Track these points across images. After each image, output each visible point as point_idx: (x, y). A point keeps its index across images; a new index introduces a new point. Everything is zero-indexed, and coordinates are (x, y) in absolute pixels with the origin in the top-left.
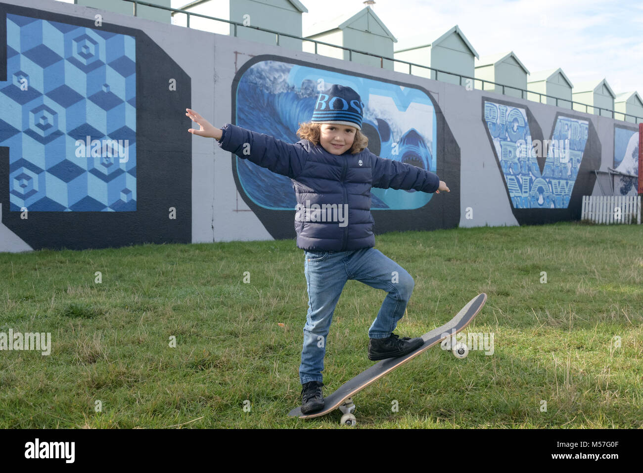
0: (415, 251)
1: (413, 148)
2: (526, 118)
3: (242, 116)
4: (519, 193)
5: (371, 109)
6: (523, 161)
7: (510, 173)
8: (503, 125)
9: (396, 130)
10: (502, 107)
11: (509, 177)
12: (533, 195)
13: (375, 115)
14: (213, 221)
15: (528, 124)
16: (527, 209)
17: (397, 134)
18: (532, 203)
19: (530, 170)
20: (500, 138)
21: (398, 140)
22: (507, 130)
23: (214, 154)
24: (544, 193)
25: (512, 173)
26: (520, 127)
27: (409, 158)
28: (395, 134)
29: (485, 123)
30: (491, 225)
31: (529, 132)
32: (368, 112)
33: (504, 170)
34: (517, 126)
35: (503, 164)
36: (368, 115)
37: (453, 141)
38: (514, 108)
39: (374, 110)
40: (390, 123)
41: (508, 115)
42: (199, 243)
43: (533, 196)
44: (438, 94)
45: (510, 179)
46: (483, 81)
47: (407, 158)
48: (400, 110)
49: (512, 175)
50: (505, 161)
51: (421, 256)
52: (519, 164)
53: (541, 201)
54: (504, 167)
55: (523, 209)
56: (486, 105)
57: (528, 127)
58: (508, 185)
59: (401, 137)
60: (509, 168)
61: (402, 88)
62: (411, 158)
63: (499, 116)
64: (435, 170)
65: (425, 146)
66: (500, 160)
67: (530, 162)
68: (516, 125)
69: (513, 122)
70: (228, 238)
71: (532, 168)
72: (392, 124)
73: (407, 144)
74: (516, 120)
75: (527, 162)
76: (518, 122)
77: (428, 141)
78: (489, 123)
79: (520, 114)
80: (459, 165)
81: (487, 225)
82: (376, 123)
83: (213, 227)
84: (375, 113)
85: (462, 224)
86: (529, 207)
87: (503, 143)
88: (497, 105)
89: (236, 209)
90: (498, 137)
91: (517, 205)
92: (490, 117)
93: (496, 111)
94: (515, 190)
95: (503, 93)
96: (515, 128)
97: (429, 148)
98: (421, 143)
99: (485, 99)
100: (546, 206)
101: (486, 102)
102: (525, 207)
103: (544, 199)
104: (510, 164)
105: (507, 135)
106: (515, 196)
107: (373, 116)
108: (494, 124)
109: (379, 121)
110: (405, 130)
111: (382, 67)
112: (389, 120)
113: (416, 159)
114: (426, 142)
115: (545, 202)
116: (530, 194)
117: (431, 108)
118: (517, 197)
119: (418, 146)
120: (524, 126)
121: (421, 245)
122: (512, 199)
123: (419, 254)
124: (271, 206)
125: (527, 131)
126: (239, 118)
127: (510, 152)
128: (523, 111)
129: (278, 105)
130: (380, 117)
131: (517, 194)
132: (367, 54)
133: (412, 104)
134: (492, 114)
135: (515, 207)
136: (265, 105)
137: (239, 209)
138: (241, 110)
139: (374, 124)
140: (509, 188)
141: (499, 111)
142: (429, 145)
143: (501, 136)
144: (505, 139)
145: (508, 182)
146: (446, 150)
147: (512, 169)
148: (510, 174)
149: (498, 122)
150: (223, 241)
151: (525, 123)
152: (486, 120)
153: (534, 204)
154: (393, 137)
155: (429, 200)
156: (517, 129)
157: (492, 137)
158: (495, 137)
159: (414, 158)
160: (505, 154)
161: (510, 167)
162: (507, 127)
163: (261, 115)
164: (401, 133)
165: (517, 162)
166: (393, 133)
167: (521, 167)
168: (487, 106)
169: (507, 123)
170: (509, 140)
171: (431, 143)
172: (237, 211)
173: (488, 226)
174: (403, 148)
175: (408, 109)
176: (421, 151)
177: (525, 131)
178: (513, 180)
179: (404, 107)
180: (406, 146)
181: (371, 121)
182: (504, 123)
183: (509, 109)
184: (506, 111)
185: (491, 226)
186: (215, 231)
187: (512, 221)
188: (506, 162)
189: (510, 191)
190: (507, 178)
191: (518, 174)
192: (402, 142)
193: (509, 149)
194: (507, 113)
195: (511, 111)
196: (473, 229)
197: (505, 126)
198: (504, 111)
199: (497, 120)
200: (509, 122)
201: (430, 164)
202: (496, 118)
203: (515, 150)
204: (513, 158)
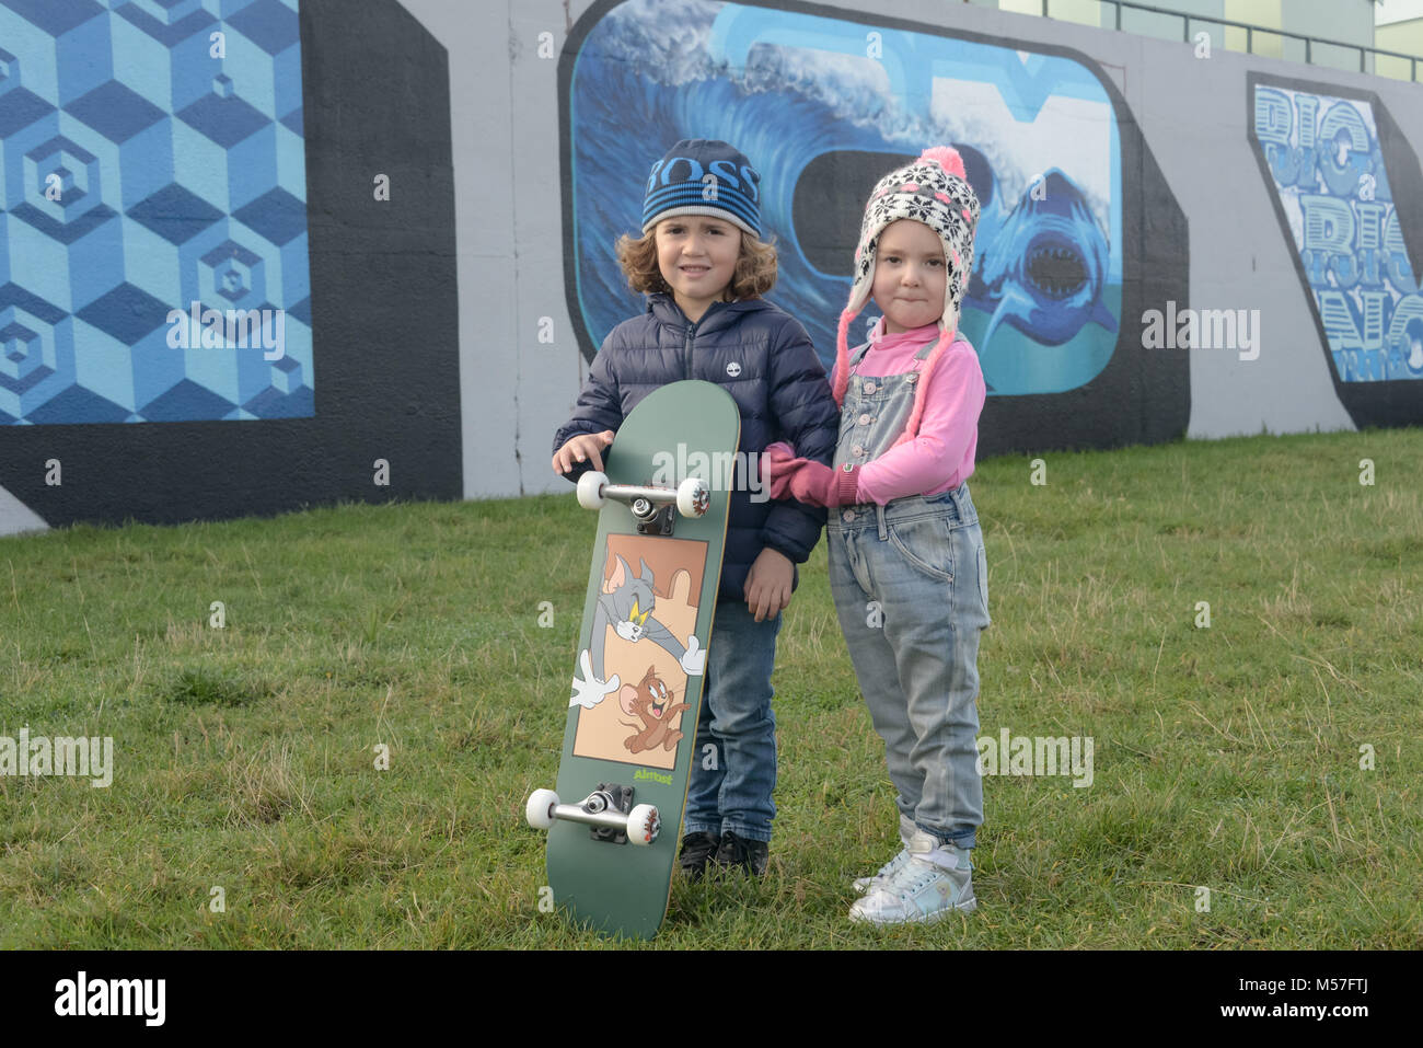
1: (1054, 222)
2: (1373, 129)
3: (588, 149)
4: (1355, 338)
5: (939, 118)
6: (1368, 250)
7: (1329, 282)
8: (1307, 149)
9: (1008, 174)
10: (1306, 99)
11: (1327, 295)
12: (1396, 343)
14: (518, 438)
15: (1379, 144)
16: (1378, 384)
17: (1013, 186)
18: (1392, 366)
19: (1384, 272)
20: (1300, 188)
21: (1015, 201)
22: (1318, 164)
23: (516, 256)
25: (1334, 284)
26: (1357, 152)
27: (1046, 251)
28: (1006, 185)
29: (1256, 144)
30: (1278, 428)
31: (1381, 166)
32: (930, 128)
33: (1312, 277)
34: (1349, 152)
35: (1308, 259)
36: (932, 135)
37: (1168, 201)
38: (1338, 100)
39: (947, 122)
41: (1323, 121)
43: (1395, 348)
44: (1123, 68)
45: (1329, 301)
46: (1250, 29)
47: (1041, 252)
48: (1018, 118)
49: (1334, 290)
50: (1313, 250)
51: (1090, 522)
52: (1354, 259)
53: (1417, 360)
54: (1312, 269)
55: (1367, 384)
56: (1258, 94)
57: (1378, 153)
58: (1324, 318)
59: (1023, 193)
60: (1326, 271)
61: (1023, 56)
62: (1052, 251)
63: (1296, 123)
64: (1119, 282)
65: (1090, 217)
66: (1300, 247)
67: (1386, 250)
68: (1344, 148)
69: (1336, 139)
71: (1390, 269)
72: (998, 160)
73: (1040, 215)
74: (1343, 134)
75: (1377, 252)
76: (1351, 141)
77: (1099, 203)
78: (1268, 146)
79: (1356, 117)
80: (1186, 265)
81: (1265, 430)
83: (518, 455)
84: (949, 127)
85: (1196, 428)
86: (1384, 378)
87: (1307, 199)
88: (1291, 94)
90: (1295, 183)
91: (1349, 374)
92: (1269, 129)
93: (1288, 111)
94: (1343, 331)
95: (1308, 59)
96: (1343, 158)
97: (1100, 223)
98: (1077, 207)
99: (1254, 78)
101: (1258, 86)
102: (1372, 379)
104: (1330, 259)
105: (1319, 178)
106: (1344, 349)
108: (1282, 148)
109: (966, 151)
110: (1036, 178)
112: (989, 146)
113: (1065, 252)
114: (1092, 205)
116: (1385, 341)
117: (1106, 110)
118: (1349, 350)
119: (1072, 218)
120: (1366, 148)
121: (1089, 490)
122: (1336, 356)
123: (1083, 516)
125: (1375, 165)
126: (581, 155)
127: (1329, 224)
128: (1364, 108)
129: (685, 113)
131: (1349, 343)
133: (1051, 101)
134: (1276, 119)
135: (1344, 378)
136: (650, 116)
138: (583, 133)
140: (1325, 325)
141: (1295, 110)
142: (1100, 212)
143: (1302, 182)
144: (1314, 190)
145: (1324, 309)
146: (1148, 226)
147: (1334, 271)
148: (1328, 287)
149: (1294, 140)
150: (546, 493)
151: (1371, 143)
152: (1261, 138)
153: (1396, 367)
154: (1001, 194)
156: (1349, 159)
157: (1278, 185)
158: (1285, 186)
159: (1059, 251)
160: (1316, 229)
161: (1328, 268)
162: (1318, 156)
163: (640, 146)
164: (1024, 181)
165: (1349, 251)
166: (1000, 181)
167: (1360, 266)
168: (1261, 99)
169: (1320, 142)
170: (1324, 190)
171: (1108, 208)
173: (1269, 432)
174: (1030, 222)
175: (1040, 115)
176: (1080, 232)
177: (1371, 164)
178: (1337, 302)
179: (1030, 107)
180: (1035, 218)
182: (1312, 145)
183: (1326, 103)
184: (1317, 109)
185: (1278, 433)
186: (522, 465)
187: (1337, 417)
188: (1317, 253)
189: (1328, 334)
190: (1320, 298)
191: (1353, 287)
192: (1026, 208)
193: (1325, 216)
194: (1320, 115)
195: (1330, 109)
196: (1227, 443)
197: (1314, 152)
198: (1312, 111)
199: (1290, 135)
200: (1325, 141)
201: (1104, 266)
202: (1288, 131)
203: (1342, 218)
204: (1339, 239)
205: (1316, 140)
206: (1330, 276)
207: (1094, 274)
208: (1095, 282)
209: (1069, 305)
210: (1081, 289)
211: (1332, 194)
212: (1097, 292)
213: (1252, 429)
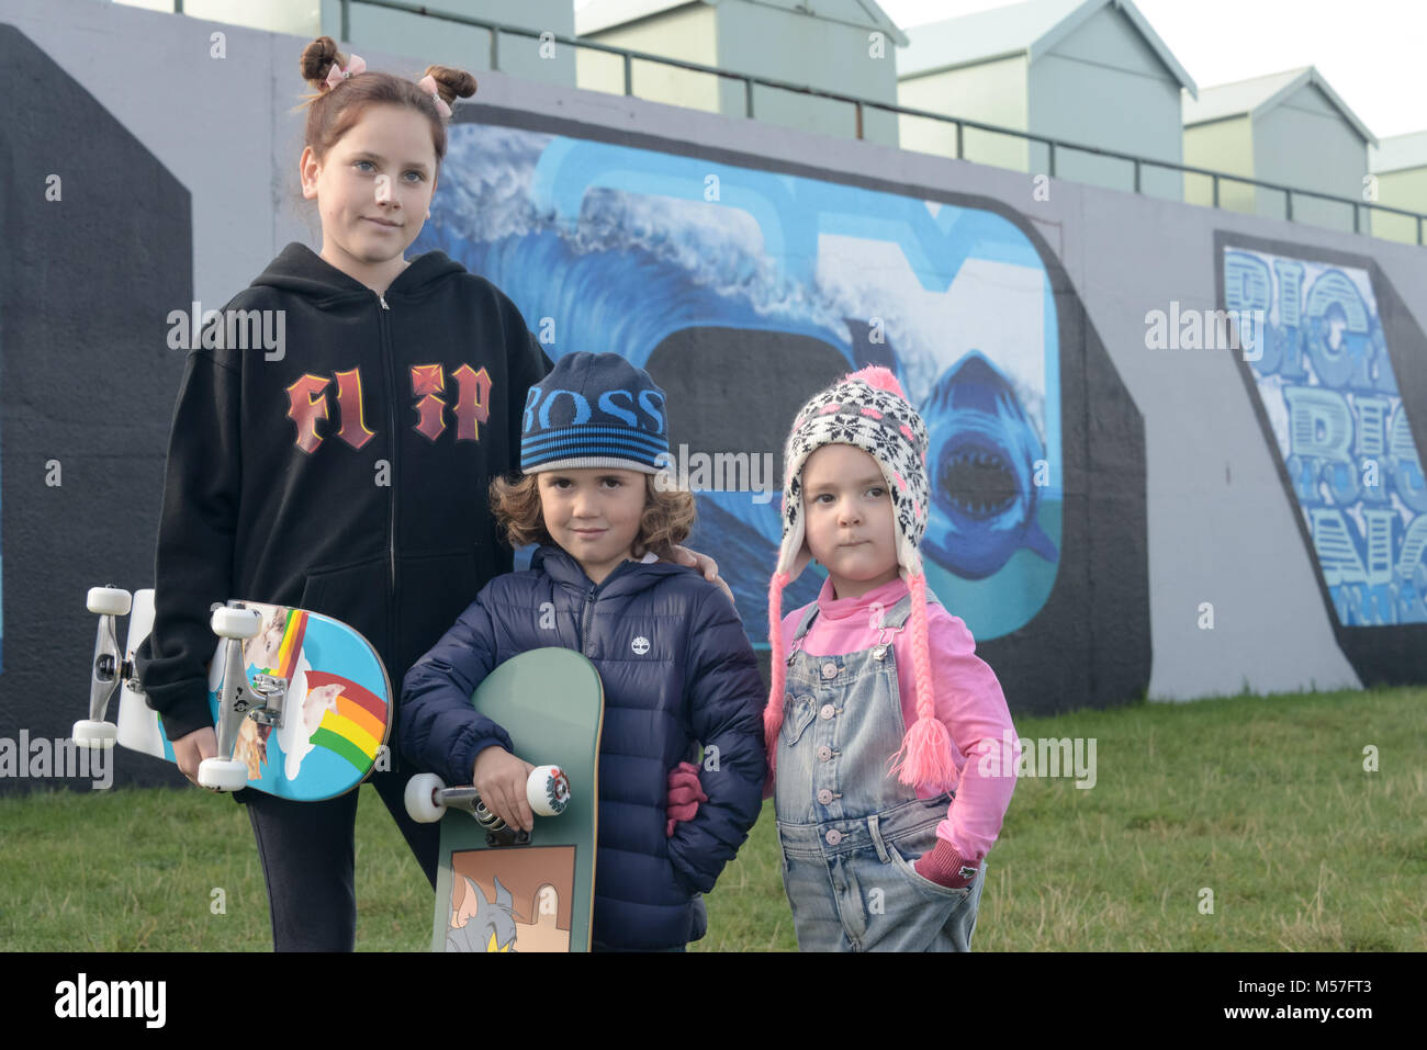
1: (976, 421)
2: (1372, 304)
4: (1357, 569)
5: (827, 286)
6: (1369, 456)
7: (1323, 499)
8: (1291, 329)
9: (914, 358)
10: (1288, 265)
11: (1320, 514)
12: (1409, 576)
13: (842, 309)
15: (1379, 323)
16: (1388, 630)
17: (922, 373)
18: (1404, 606)
19: (1391, 486)
20: (1284, 377)
21: (925, 391)
22: (1305, 348)
25: (1329, 500)
26: (1354, 334)
27: (965, 458)
28: (912, 372)
30: (1263, 687)
31: (1383, 351)
32: (816, 299)
33: (1301, 491)
34: (1343, 332)
35: (1296, 468)
36: (818, 307)
37: (1118, 393)
38: (1328, 266)
39: (837, 290)
40: (892, 335)
41: (1310, 293)
43: (1408, 583)
44: (1060, 225)
45: (1325, 522)
46: (1216, 177)
47: (959, 458)
48: (928, 286)
49: (1329, 507)
50: (1302, 457)
52: (1353, 468)
54: (1301, 480)
55: (1374, 629)
56: (1228, 259)
57: (1379, 334)
58: (1318, 544)
59: (936, 381)
60: (1319, 482)
61: (933, 208)
62: (972, 457)
63: (1276, 296)
64: (1059, 498)
65: (1020, 413)
66: (1286, 452)
67: (1392, 458)
68: (1336, 328)
69: (1327, 316)
71: (1398, 482)
72: (902, 338)
73: (955, 407)
74: (1336, 310)
75: (1382, 460)
76: (1345, 318)
77: (1032, 395)
79: (1351, 289)
81: (1247, 689)
82: (844, 336)
84: (840, 298)
85: (1161, 686)
86: (1395, 622)
87: (1293, 392)
88: (1269, 259)
90: (1277, 371)
91: (1350, 614)
92: (1244, 303)
93: (1266, 280)
94: (1342, 560)
95: (1289, 215)
96: (1335, 340)
97: (1033, 420)
98: (1004, 400)
99: (1223, 239)
101: (1228, 249)
102: (1380, 622)
104: (1323, 468)
105: (1307, 365)
106: (1343, 583)
107: (835, 312)
109: (854, 326)
110: (949, 358)
111: (860, 135)
112: (890, 322)
113: (989, 459)
114: (1023, 398)
116: (1395, 573)
117: (1038, 277)
118: (1350, 585)
120: (1365, 329)
122: (1334, 594)
125: (1376, 350)
127: (1320, 424)
128: (1361, 278)
130: (858, 312)
131: (1350, 577)
132: (805, 91)
133: (969, 265)
134: (1252, 291)
135: (1345, 622)
139: (839, 341)
140: (1320, 553)
141: (1275, 278)
142: (1032, 408)
143: (1286, 370)
144: (1300, 380)
145: (1317, 531)
146: (1094, 426)
147: (1328, 483)
148: (1321, 504)
149: (1275, 318)
151: (1370, 321)
153: (1410, 607)
155: (1038, 607)
156: (1344, 342)
157: (1256, 374)
158: (1265, 374)
159: (983, 458)
160: (1301, 432)
161: (1321, 479)
162: (1305, 337)
164: (935, 367)
165: (1347, 458)
166: (904, 368)
167: (1361, 478)
168: (1232, 265)
169: (1307, 321)
170: (1313, 380)
171: (1043, 402)
173: (1253, 690)
174: (944, 420)
175: (956, 284)
176: (1008, 432)
177: (1370, 349)
178: (1333, 523)
179: (942, 272)
180: (952, 415)
181: (824, 330)
182: (1296, 324)
183: (1312, 271)
184: (1302, 278)
185: (1264, 692)
187: (1338, 672)
188: (1306, 460)
189: (1323, 563)
190: (1312, 518)
191: (1352, 504)
192: (938, 403)
193: (1316, 413)
194: (1306, 286)
195: (1318, 278)
196: (1202, 706)
197: (1299, 333)
198: (1295, 281)
200: (1314, 319)
202: (1266, 305)
203: (1337, 416)
204: (1332, 444)
205: (1301, 318)
206: (1324, 489)
207: (1026, 488)
208: (1027, 496)
209: (995, 527)
210: (1010, 506)
211: (1323, 385)
212: (1031, 510)
213: (1230, 688)
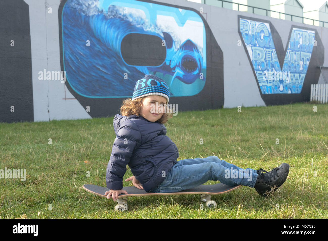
0: (190, 121)
1: (189, 53)
2: (270, 30)
3: (66, 32)
4: (266, 83)
5: (159, 25)
6: (269, 61)
7: (259, 69)
8: (253, 35)
9: (176, 40)
10: (253, 22)
11: (258, 72)
12: (276, 84)
13: (162, 30)
14: (48, 106)
15: (271, 34)
16: (272, 95)
17: (178, 43)
18: (275, 90)
19: (273, 66)
20: (251, 45)
21: (179, 47)
22: (256, 39)
23: (48, 59)
24: (284, 83)
25: (260, 69)
26: (266, 36)
27: (187, 60)
28: (176, 43)
29: (240, 34)
31: (272, 40)
32: (156, 28)
33: (255, 67)
34: (264, 36)
35: (254, 63)
36: (157, 30)
37: (218, 47)
38: (261, 23)
39: (161, 26)
40: (172, 35)
41: (257, 28)
42: (39, 121)
43: (276, 86)
44: (206, 14)
45: (259, 74)
46: (238, 4)
47: (186, 60)
48: (179, 26)
49: (260, 71)
50: (255, 61)
51: (193, 125)
52: (265, 63)
53: (281, 89)
54: (255, 65)
55: (269, 95)
57: (271, 36)
58: (258, 78)
59: (181, 45)
60: (258, 66)
61: (180, 10)
62: (188, 60)
63: (250, 29)
64: (206, 68)
65: (198, 51)
66: (252, 60)
67: (273, 61)
68: (262, 35)
69: (260, 33)
70: (59, 118)
71: (274, 66)
72: (174, 36)
73: (185, 50)
74: (262, 31)
75: (271, 61)
76: (264, 33)
77: (200, 48)
78: (243, 34)
79: (265, 27)
82: (162, 35)
83: (48, 111)
84: (161, 28)
85: (226, 105)
86: (273, 93)
87: (253, 48)
88: (249, 21)
89: (64, 98)
90: (250, 43)
91: (264, 92)
92: (244, 30)
93: (248, 25)
94: (263, 81)
95: (253, 12)
96: (262, 37)
97: (200, 52)
98: (194, 48)
99: (240, 17)
100: (285, 92)
101: (240, 19)
102: (270, 93)
103: (283, 87)
104: (259, 63)
105: (256, 42)
106: (263, 86)
107: (160, 31)
108: (247, 35)
109: (165, 34)
110: (183, 40)
112: (172, 33)
113: (192, 60)
114: (198, 48)
115: (285, 89)
116: (273, 84)
117: (202, 24)
118: (264, 86)
119: (193, 51)
120: (268, 35)
121: (194, 117)
122: (261, 88)
123: (192, 123)
124: (90, 95)
125: (270, 40)
126: (65, 33)
127: (259, 54)
128: (267, 25)
129: (92, 23)
130: (165, 31)
131: (264, 84)
133: (188, 21)
134: (245, 27)
135: (263, 93)
136: (83, 23)
137: (67, 97)
138: (65, 27)
139: (161, 36)
140: (258, 80)
141: (250, 25)
142: (200, 50)
143: (252, 43)
144: (255, 45)
145: (258, 75)
146: (213, 54)
147: (260, 66)
148: (259, 70)
149: (250, 33)
150: (55, 120)
151: (269, 34)
152: (241, 32)
153: (276, 90)
154: (175, 45)
155: (201, 90)
156: (264, 38)
157: (246, 44)
158: (248, 44)
159: (190, 60)
160: (255, 55)
161: (259, 65)
162: (256, 37)
163: (81, 31)
164: (181, 42)
165: (264, 61)
166: (175, 42)
167: (267, 65)
168: (241, 22)
169: (256, 33)
170: (257, 45)
171: (202, 49)
172: (65, 99)
173: (244, 106)
174: (183, 52)
175: (185, 25)
176: (195, 55)
177: (269, 39)
178: (261, 74)
179: (182, 23)
180: (184, 51)
181: (158, 34)
182: (254, 34)
183: (258, 23)
184: (256, 25)
185: (246, 107)
186: (50, 114)
187: (261, 103)
188: (256, 61)
189: (259, 82)
190: (257, 73)
191: (265, 70)
192: (181, 49)
193: (258, 52)
194: (256, 27)
195: (259, 25)
196: (233, 109)
198: (254, 25)
199: (249, 31)
200: (258, 33)
201: (202, 64)
202: (248, 30)
203: (262, 53)
204: (261, 58)
205: (255, 33)
206: (259, 67)
207: (199, 66)
208: (199, 68)
209: (193, 74)
210: (196, 70)
211: (259, 46)
212: (200, 71)
